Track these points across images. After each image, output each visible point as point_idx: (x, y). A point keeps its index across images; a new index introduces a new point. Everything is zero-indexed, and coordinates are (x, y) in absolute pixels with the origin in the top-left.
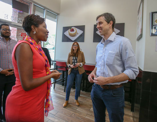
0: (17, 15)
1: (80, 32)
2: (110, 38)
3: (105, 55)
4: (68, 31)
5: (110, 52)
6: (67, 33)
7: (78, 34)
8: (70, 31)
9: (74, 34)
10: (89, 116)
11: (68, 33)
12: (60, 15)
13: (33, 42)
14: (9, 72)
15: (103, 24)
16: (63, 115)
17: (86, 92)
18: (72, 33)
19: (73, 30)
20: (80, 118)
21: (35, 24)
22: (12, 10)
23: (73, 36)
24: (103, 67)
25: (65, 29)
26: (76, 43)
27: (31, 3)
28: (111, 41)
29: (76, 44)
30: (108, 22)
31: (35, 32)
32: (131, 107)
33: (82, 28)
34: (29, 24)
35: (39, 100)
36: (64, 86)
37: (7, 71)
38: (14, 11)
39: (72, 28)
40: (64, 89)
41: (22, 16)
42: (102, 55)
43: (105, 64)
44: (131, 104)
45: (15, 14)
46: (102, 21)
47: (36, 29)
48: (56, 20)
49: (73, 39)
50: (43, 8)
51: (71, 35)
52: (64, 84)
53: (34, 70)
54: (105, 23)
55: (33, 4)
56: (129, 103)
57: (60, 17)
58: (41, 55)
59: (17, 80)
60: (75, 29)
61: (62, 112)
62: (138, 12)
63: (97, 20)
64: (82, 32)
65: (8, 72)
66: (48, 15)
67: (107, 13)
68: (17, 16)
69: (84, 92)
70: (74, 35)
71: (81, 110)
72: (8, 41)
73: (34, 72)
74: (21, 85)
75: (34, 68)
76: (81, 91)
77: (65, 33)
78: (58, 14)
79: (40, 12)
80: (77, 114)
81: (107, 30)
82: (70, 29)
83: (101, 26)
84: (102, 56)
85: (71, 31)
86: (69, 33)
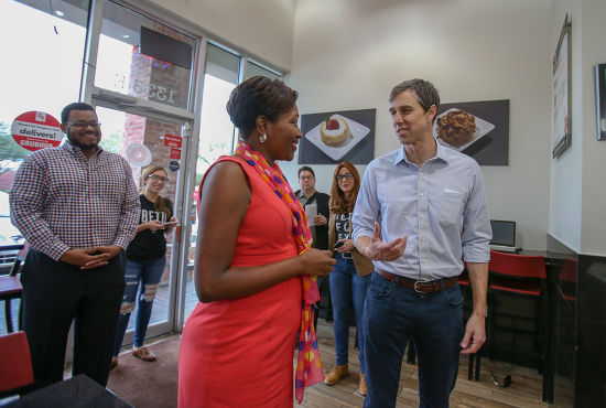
0: (146, 76)
1: (359, 132)
4: (318, 127)
6: (315, 136)
7: (352, 137)
8: (325, 127)
9: (341, 137)
11: (319, 136)
12: (292, 74)
13: (256, 158)
14: (91, 257)
15: (412, 114)
18: (333, 133)
19: (334, 125)
22: (131, 61)
23: (336, 144)
25: (309, 121)
26: (344, 168)
27: (200, 38)
29: (344, 171)
31: (265, 137)
32: (541, 386)
33: (366, 117)
38: (137, 65)
39: (333, 118)
41: (164, 78)
44: (541, 377)
45: (139, 74)
49: (337, 153)
50: (237, 54)
51: (328, 141)
55: (204, 40)
56: (536, 372)
60: (341, 123)
62: (556, 63)
64: (368, 130)
65: (86, 255)
68: (149, 79)
70: (340, 140)
77: (307, 136)
78: (285, 73)
82: (328, 120)
85: (327, 128)
86: (322, 134)
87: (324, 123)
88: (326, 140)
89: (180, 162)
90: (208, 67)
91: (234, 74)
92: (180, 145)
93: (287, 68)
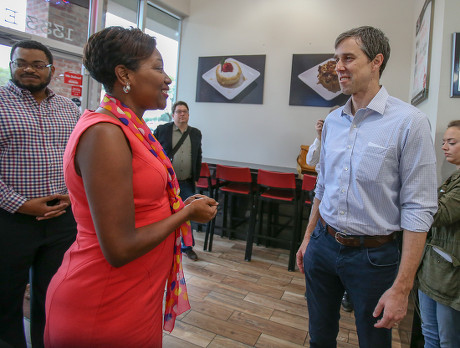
0: (43, 11)
1: (250, 75)
2: (373, 105)
3: (356, 150)
4: (214, 69)
5: (371, 144)
6: (211, 77)
7: (244, 79)
8: (220, 69)
9: (234, 79)
10: (280, 314)
11: (214, 77)
12: (190, 18)
13: (129, 115)
14: (50, 208)
15: (354, 62)
16: (207, 317)
17: (267, 246)
18: (227, 75)
19: (229, 68)
20: (255, 322)
21: (128, 61)
23: (230, 85)
24: (346, 187)
25: (206, 63)
28: (375, 114)
30: (371, 57)
31: (128, 87)
33: (257, 62)
34: (106, 61)
35: (151, 286)
36: (204, 234)
37: (43, 202)
39: (227, 61)
40: (204, 240)
42: (344, 150)
43: (355, 178)
45: (36, 8)
46: (352, 52)
47: (131, 77)
48: (177, 34)
49: (230, 93)
51: (222, 82)
52: (205, 228)
53: (137, 201)
54: (362, 58)
57: (190, 26)
58: (155, 154)
59: (81, 232)
60: (234, 66)
61: (203, 310)
63: (337, 46)
64: (258, 74)
65: (45, 206)
66: (152, 18)
67: (371, 29)
68: (47, 14)
69: (261, 248)
70: (233, 82)
71: (259, 299)
72: (43, 104)
73: (137, 207)
74: (97, 247)
75: (136, 196)
76: (255, 246)
77: (204, 77)
78: (184, 17)
79: (125, 6)
80: (246, 311)
81: (366, 80)
82: (222, 63)
83: (350, 66)
84: (343, 154)
85: (223, 70)
86: (217, 75)
87: (220, 65)
88: (222, 81)
89: (81, 99)
90: (109, 6)
91: (134, 14)
92: (80, 82)
93: (185, 12)
